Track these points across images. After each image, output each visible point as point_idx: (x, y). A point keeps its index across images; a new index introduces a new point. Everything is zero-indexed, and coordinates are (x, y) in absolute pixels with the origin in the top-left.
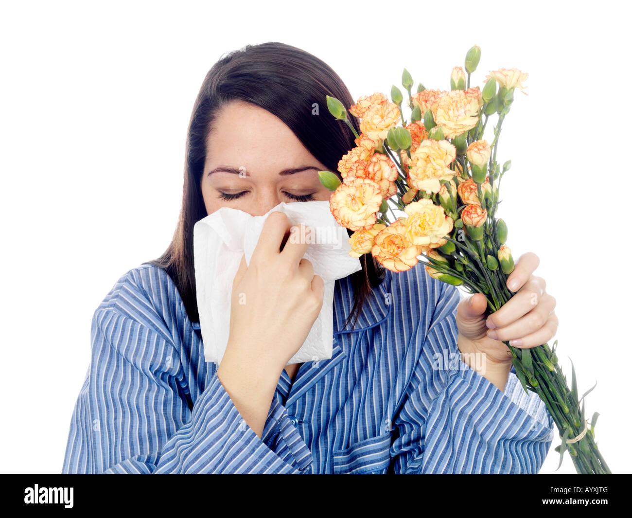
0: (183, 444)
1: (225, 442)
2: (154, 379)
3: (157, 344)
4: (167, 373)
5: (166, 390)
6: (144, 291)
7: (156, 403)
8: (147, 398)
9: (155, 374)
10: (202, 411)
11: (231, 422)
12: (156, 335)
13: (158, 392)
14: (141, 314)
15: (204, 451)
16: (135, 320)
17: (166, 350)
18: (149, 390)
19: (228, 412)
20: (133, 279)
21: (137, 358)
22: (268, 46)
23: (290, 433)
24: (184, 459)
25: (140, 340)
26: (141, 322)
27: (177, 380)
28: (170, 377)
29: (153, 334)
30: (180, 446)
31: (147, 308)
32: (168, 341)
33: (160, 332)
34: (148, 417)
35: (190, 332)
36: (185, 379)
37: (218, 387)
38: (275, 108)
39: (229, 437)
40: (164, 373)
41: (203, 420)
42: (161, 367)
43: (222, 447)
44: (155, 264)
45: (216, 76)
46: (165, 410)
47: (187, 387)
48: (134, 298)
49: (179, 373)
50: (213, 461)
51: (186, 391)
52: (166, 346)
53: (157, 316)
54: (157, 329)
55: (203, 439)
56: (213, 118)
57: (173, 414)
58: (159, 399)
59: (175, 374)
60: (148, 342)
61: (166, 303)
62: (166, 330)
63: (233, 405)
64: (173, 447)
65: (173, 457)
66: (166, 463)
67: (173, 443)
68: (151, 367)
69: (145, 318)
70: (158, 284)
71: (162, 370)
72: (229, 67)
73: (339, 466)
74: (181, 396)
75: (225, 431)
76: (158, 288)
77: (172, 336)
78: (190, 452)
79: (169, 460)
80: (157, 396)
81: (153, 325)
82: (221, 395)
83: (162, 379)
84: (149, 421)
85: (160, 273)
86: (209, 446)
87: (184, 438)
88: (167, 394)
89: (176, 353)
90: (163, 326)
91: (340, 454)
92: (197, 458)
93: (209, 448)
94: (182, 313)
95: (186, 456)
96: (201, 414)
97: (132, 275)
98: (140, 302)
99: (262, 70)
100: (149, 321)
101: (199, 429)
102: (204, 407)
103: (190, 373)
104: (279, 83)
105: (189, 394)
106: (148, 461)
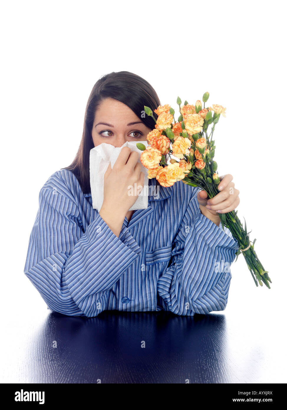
0: (85, 245)
1: (105, 243)
2: (68, 218)
3: (69, 204)
4: (73, 216)
5: (73, 224)
6: (63, 180)
7: (68, 229)
8: (65, 227)
9: (68, 216)
10: (93, 230)
11: (108, 234)
12: (69, 200)
13: (70, 224)
14: (62, 191)
15: (96, 247)
16: (59, 193)
17: (73, 206)
18: (66, 224)
19: (106, 230)
20: (58, 175)
21: (60, 209)
22: (122, 73)
23: (130, 239)
24: (86, 251)
25: (61, 202)
26: (62, 194)
27: (77, 219)
28: (75, 218)
29: (67, 199)
30: (83, 245)
31: (64, 188)
32: (74, 203)
33: (70, 198)
34: (65, 235)
35: (84, 199)
36: (81, 219)
37: (101, 220)
38: (125, 101)
39: (107, 241)
40: (72, 216)
41: (94, 234)
42: (71, 213)
43: (104, 245)
44: (67, 169)
45: (100, 87)
46: (72, 232)
47: (82, 223)
48: (59, 183)
49: (78, 216)
50: (99, 251)
51: (81, 224)
52: (73, 204)
53: (69, 191)
54: (69, 197)
55: (95, 242)
56: (98, 105)
57: (76, 234)
58: (70, 227)
59: (77, 217)
60: (65, 202)
61: (73, 186)
62: (73, 197)
63: (108, 228)
64: (79, 246)
65: (79, 250)
66: (77, 253)
67: (79, 244)
68: (67, 213)
69: (63, 192)
70: (69, 177)
71: (71, 215)
72: (105, 82)
74: (79, 226)
75: (105, 238)
76: (69, 179)
77: (75, 200)
78: (89, 247)
79: (78, 251)
80: (69, 226)
81: (67, 195)
82: (102, 223)
83: (71, 218)
84: (65, 237)
85: (70, 172)
86: (98, 245)
87: (84, 242)
88: (73, 225)
89: (78, 208)
90: (72, 196)
91: (149, 254)
92: (92, 250)
93: (98, 246)
94: (79, 190)
95: (87, 249)
96: (92, 231)
97: (57, 173)
98: (61, 185)
99: (119, 84)
100: (65, 194)
101: (92, 238)
102: (94, 228)
103: (83, 216)
104: (128, 91)
105: (83, 225)
106: (66, 253)
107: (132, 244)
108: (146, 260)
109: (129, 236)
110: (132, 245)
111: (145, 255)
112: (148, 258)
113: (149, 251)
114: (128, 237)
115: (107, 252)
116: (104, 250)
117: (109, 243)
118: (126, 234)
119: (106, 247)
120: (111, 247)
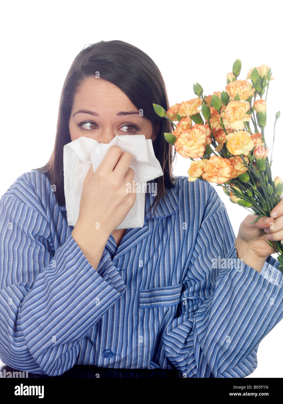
0: (50, 276)
1: (77, 276)
2: (34, 240)
3: (37, 219)
4: (42, 236)
5: (41, 247)
6: (33, 186)
7: (34, 254)
8: (29, 250)
9: (35, 237)
10: (62, 257)
11: (81, 264)
12: (37, 213)
13: (36, 247)
14: (29, 200)
15: (64, 280)
16: (25, 203)
17: (42, 223)
18: (31, 246)
19: (79, 258)
20: (26, 178)
21: (25, 227)
22: (114, 43)
24: (51, 285)
25: (27, 215)
26: (29, 205)
27: (48, 241)
28: (44, 239)
29: (35, 212)
30: (48, 277)
31: (33, 197)
32: (44, 218)
33: (39, 211)
34: (28, 262)
35: (58, 213)
36: (52, 241)
37: (73, 243)
38: (117, 81)
39: (79, 272)
40: (40, 237)
41: (63, 262)
42: (38, 233)
43: (75, 278)
44: (39, 170)
45: (81, 61)
46: (39, 258)
47: (53, 246)
48: (26, 190)
49: (49, 237)
50: (68, 286)
51: (52, 248)
52: (43, 220)
53: (38, 202)
54: (38, 210)
55: (64, 273)
56: (78, 85)
57: (44, 261)
58: (36, 251)
59: (46, 238)
60: (32, 217)
61: (45, 195)
62: (43, 211)
63: (82, 254)
64: (43, 277)
65: (42, 284)
66: (39, 287)
67: (43, 276)
68: (32, 232)
69: (31, 202)
70: (41, 182)
71: (39, 234)
72: (90, 54)
73: (143, 299)
74: (49, 251)
75: (77, 269)
76: (41, 185)
77: (46, 215)
78: (55, 280)
79: (40, 285)
80: (35, 250)
81: (36, 207)
82: (75, 248)
83: (39, 240)
84: (28, 264)
85: (43, 176)
86: (67, 277)
87: (50, 273)
88: (41, 249)
89: (49, 225)
90: (42, 208)
91: (144, 292)
92: (59, 284)
93: (67, 279)
94: (54, 201)
95: (52, 282)
96: (61, 259)
98: (29, 193)
99: (109, 58)
100: (34, 205)
101: (60, 267)
102: (63, 254)
103: (56, 237)
104: (120, 67)
105: (54, 250)
106: (26, 287)
107: (114, 277)
108: (140, 301)
109: (111, 266)
110: (114, 279)
111: (139, 293)
112: (142, 297)
113: (144, 288)
114: (109, 267)
115: (78, 287)
116: (75, 285)
117: (82, 276)
118: (107, 262)
119: (77, 282)
120: (84, 281)
